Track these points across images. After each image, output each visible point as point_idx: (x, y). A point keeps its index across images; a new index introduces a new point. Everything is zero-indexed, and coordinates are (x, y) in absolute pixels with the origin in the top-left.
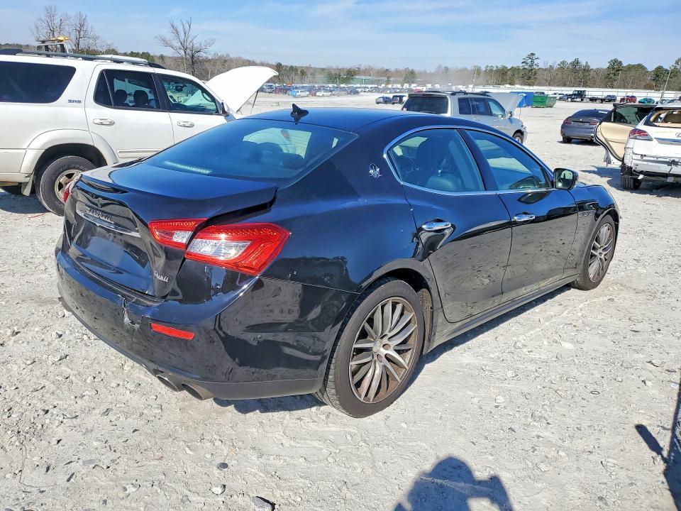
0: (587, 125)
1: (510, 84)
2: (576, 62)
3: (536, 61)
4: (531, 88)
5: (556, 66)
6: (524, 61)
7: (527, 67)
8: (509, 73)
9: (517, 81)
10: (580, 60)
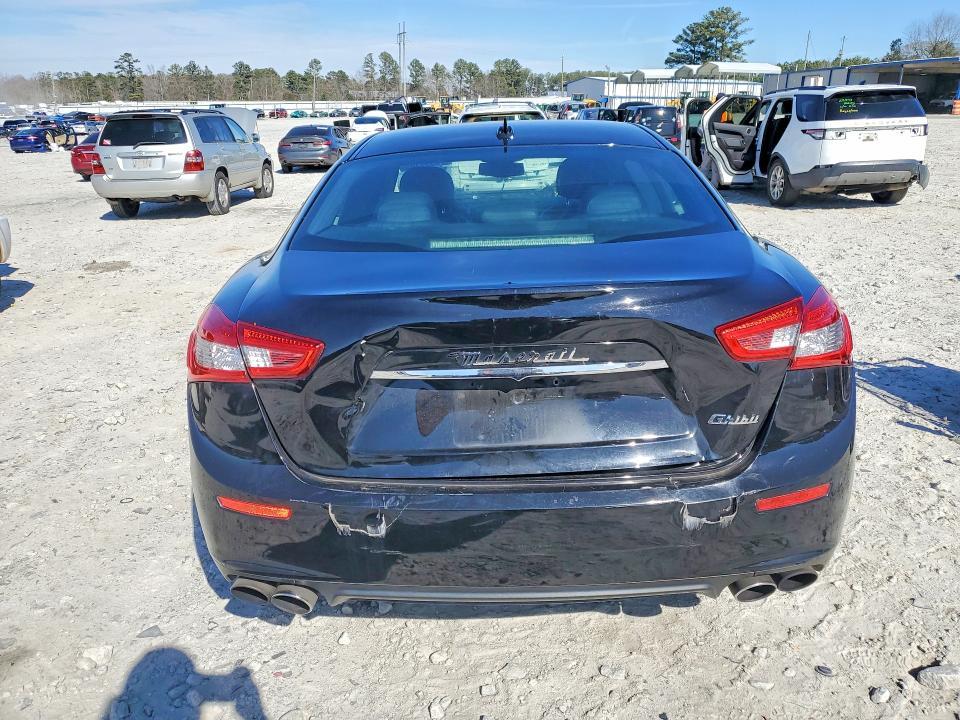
0: (311, 146)
1: (106, 99)
2: (192, 67)
3: (136, 65)
4: (140, 104)
5: (166, 72)
6: (116, 64)
7: (123, 73)
8: (99, 84)
9: (116, 94)
10: (197, 64)
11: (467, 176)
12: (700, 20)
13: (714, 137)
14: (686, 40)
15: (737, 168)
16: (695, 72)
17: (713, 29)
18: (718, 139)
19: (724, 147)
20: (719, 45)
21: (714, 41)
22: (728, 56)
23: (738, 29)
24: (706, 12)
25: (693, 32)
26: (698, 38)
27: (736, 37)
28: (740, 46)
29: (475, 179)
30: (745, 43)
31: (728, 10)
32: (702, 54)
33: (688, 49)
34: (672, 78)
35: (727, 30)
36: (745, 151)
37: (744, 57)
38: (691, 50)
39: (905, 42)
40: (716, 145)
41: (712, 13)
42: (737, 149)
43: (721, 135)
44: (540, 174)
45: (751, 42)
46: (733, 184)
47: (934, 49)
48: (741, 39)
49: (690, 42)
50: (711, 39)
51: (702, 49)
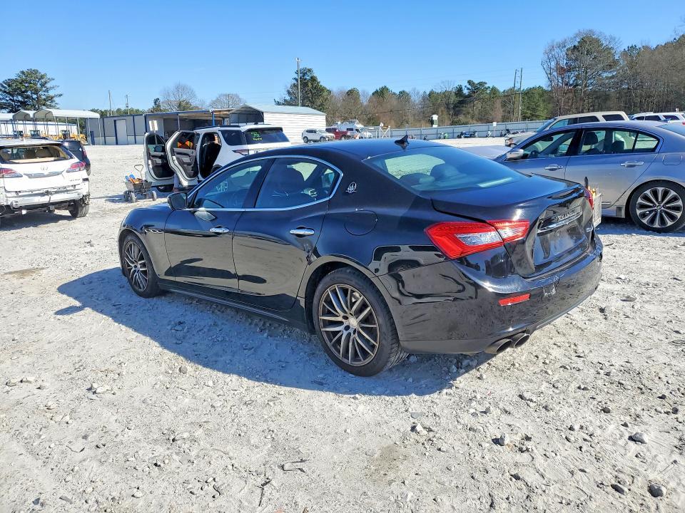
11: (14, 194)
12: (14, 77)
13: (174, 157)
14: (5, 92)
15: (190, 177)
16: (32, 116)
17: (27, 85)
18: (178, 159)
19: (181, 163)
20: (35, 96)
21: (29, 93)
22: (44, 105)
23: (48, 85)
24: (18, 72)
25: (9, 86)
26: (15, 90)
27: (47, 91)
28: (52, 98)
29: (20, 196)
30: (56, 96)
31: (36, 72)
32: (21, 102)
33: (8, 99)
34: (11, 120)
35: (39, 86)
36: (192, 165)
37: (58, 106)
38: (10, 99)
39: (161, 100)
40: (176, 162)
41: (23, 72)
42: (189, 164)
43: (179, 156)
44: (77, 187)
45: (60, 95)
46: (189, 186)
47: (180, 105)
48: (51, 93)
49: (9, 93)
50: (26, 91)
51: (20, 98)
